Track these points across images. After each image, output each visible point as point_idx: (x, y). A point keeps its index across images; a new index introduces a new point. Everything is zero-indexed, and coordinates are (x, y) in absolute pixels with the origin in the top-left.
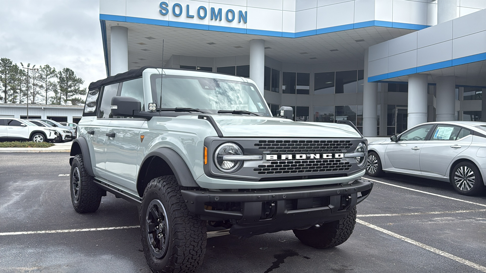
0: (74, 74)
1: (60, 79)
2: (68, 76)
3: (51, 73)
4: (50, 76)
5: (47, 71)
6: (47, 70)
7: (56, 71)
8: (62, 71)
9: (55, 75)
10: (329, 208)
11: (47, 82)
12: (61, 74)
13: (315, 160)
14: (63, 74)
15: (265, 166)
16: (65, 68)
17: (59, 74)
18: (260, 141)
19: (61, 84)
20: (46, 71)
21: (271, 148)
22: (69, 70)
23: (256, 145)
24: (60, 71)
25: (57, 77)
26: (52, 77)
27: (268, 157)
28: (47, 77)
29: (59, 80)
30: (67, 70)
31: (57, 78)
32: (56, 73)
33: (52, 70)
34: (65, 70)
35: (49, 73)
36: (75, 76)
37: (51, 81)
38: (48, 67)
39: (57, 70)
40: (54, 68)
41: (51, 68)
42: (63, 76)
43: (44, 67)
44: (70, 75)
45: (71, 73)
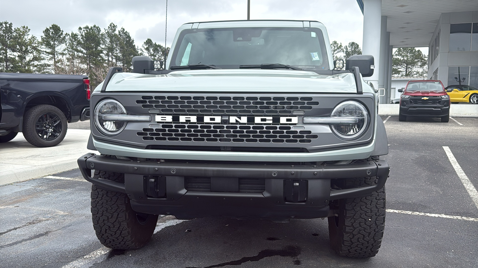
0: (358, 47)
1: (346, 53)
2: (353, 49)
3: (338, 48)
4: (337, 51)
5: (335, 47)
6: (335, 45)
7: (342, 46)
8: (348, 45)
9: (341, 50)
10: (263, 196)
11: (334, 57)
12: (347, 49)
13: (238, 126)
14: (349, 48)
15: (152, 130)
16: (351, 42)
17: (345, 49)
18: (144, 97)
19: (347, 58)
20: (333, 47)
21: (161, 106)
22: (354, 43)
23: (138, 102)
24: (346, 46)
25: (343, 51)
26: (339, 52)
27: (158, 118)
28: (334, 52)
29: (345, 55)
30: (353, 43)
31: (343, 53)
32: (342, 48)
33: (339, 45)
34: (351, 44)
35: (336, 48)
36: (359, 49)
37: (337, 56)
38: (335, 43)
39: (344, 46)
40: (341, 43)
41: (338, 44)
42: (348, 50)
43: (332, 43)
44: (355, 48)
45: (356, 46)
